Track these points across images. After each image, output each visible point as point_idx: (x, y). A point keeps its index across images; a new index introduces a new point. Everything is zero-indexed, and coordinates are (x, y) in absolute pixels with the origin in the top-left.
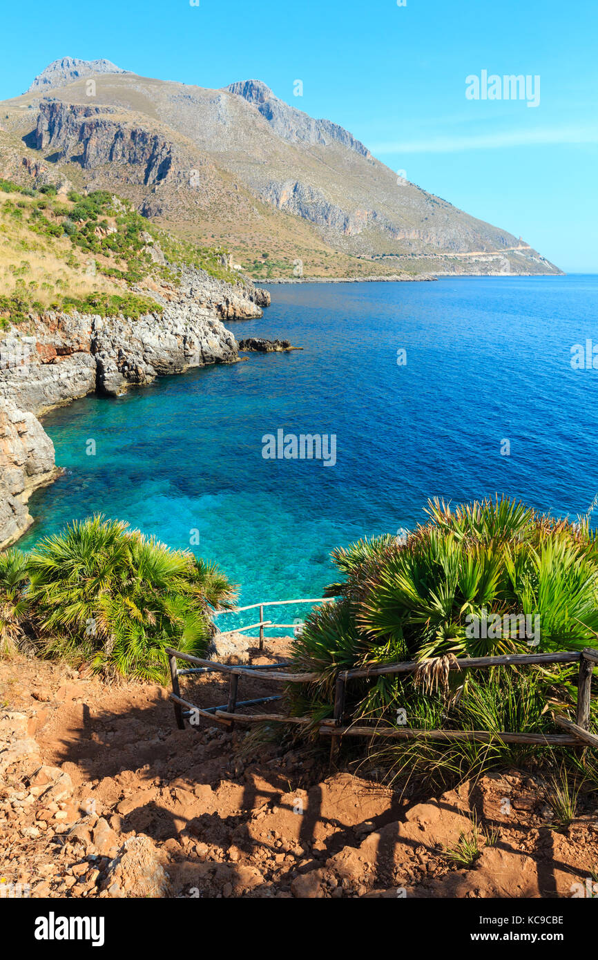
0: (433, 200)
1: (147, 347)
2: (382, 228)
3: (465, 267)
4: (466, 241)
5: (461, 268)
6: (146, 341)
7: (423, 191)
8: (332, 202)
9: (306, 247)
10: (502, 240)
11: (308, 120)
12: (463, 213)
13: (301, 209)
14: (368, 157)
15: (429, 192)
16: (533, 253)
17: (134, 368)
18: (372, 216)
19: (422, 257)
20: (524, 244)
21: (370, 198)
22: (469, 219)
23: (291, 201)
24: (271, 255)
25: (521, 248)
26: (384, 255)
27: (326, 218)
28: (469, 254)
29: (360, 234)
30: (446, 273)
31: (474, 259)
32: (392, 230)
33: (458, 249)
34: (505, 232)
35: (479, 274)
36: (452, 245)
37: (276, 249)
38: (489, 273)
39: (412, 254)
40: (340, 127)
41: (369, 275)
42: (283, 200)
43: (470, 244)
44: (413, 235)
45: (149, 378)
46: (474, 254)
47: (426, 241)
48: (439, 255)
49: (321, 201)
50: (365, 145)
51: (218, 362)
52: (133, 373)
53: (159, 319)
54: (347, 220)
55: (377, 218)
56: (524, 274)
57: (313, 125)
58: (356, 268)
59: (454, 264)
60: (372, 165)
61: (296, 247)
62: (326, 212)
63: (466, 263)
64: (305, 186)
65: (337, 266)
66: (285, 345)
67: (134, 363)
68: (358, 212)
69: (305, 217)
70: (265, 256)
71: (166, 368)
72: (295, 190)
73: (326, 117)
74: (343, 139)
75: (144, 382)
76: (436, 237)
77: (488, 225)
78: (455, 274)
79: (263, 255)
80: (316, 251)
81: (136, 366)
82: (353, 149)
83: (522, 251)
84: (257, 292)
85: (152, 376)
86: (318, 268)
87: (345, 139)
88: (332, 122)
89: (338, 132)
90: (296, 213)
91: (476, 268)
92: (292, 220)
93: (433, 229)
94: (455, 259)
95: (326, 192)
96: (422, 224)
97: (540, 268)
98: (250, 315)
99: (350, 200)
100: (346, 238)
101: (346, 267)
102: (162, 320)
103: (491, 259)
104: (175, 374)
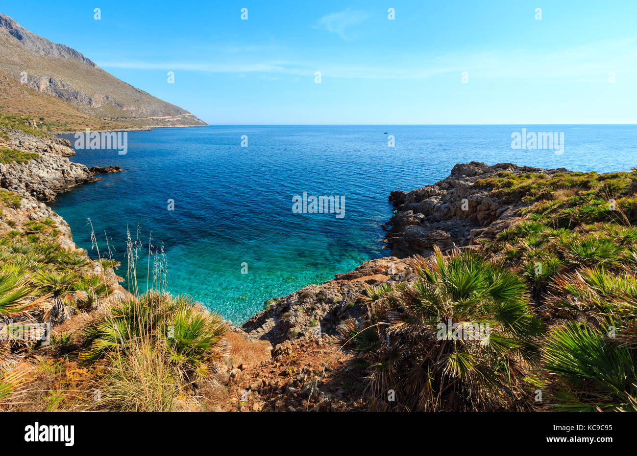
0: (140, 92)
1: (43, 179)
2: (114, 104)
3: (163, 123)
4: (161, 111)
5: (161, 124)
6: (41, 175)
7: (133, 87)
8: (78, 89)
9: (69, 114)
10: (178, 111)
11: (49, 43)
12: (156, 98)
13: (57, 93)
14: (96, 67)
15: (136, 87)
16: (193, 117)
17: (42, 192)
18: (105, 98)
19: (140, 119)
20: (189, 113)
21: (102, 89)
22: (160, 101)
23: (49, 88)
24: (46, 119)
25: (187, 114)
26: (118, 118)
27: (76, 98)
28: (164, 117)
29: (100, 107)
30: (154, 126)
31: (167, 120)
32: (121, 106)
33: (158, 115)
34: (179, 108)
35: (171, 126)
36: (154, 113)
37: (48, 115)
38: (176, 126)
39: (134, 118)
40: (73, 50)
41: (115, 128)
42: (42, 87)
43: (163, 113)
44: (132, 108)
45: (52, 197)
46: (167, 117)
47: (140, 111)
48: (149, 118)
49: (70, 89)
50: (92, 61)
51: (85, 182)
52: (41, 195)
53: (40, 161)
54: (91, 99)
55: (109, 99)
56: (192, 126)
57: (54, 46)
58: (106, 125)
59: (158, 122)
60: (99, 71)
61: (62, 114)
62: (76, 95)
63: (163, 122)
64: (57, 80)
65: (94, 124)
66: (117, 168)
67: (40, 189)
68: (97, 96)
69: (61, 97)
70: (41, 119)
71: (58, 190)
72: (50, 81)
73: (63, 43)
74: (77, 56)
75: (50, 200)
76: (144, 109)
77: (170, 104)
78: (158, 126)
79: (40, 119)
80: (77, 116)
81: (43, 191)
82: (85, 62)
83: (189, 116)
84: (61, 140)
85: (54, 195)
86: (82, 125)
87: (79, 57)
88: (67, 46)
89: (74, 53)
90: (54, 95)
91: (169, 124)
92: (53, 99)
93: (143, 105)
94: (157, 120)
95: (73, 84)
96: (136, 103)
97: (198, 123)
98: (68, 154)
99: (90, 89)
100: (93, 109)
101: (100, 125)
102: (42, 162)
103: (175, 119)
104: (65, 192)
